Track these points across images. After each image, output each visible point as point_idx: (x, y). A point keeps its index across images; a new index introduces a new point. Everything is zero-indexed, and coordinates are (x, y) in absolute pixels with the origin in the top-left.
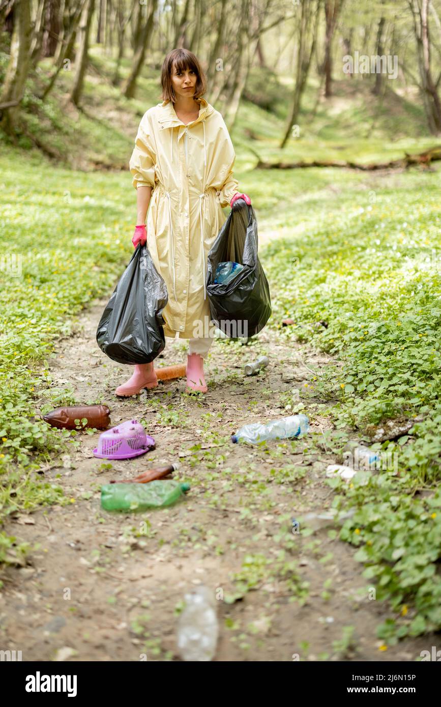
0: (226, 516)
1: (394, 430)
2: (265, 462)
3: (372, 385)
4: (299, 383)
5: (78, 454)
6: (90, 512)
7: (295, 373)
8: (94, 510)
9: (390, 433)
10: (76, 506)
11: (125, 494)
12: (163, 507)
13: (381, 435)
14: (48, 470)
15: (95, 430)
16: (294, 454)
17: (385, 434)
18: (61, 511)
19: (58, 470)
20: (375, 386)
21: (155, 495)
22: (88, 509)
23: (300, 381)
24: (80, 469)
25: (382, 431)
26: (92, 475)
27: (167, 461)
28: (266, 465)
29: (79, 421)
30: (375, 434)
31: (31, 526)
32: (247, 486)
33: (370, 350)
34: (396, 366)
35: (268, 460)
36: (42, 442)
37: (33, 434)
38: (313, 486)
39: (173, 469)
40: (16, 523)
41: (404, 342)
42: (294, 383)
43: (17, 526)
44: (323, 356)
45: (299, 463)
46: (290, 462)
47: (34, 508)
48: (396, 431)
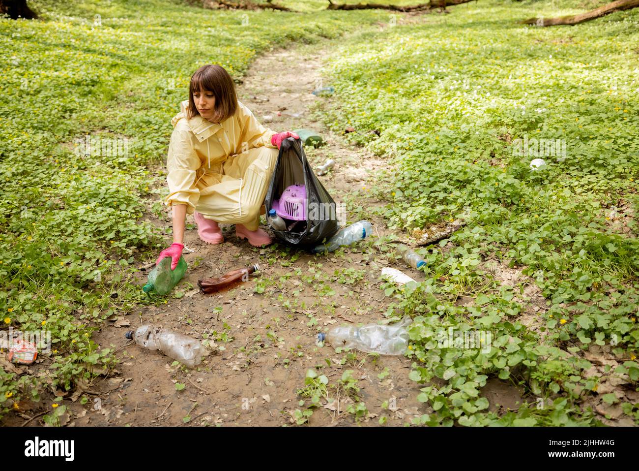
2: (330, 261)
4: (358, 183)
6: (180, 311)
7: (355, 174)
9: (433, 237)
10: (169, 306)
13: (425, 239)
16: (354, 253)
17: (429, 238)
18: (156, 311)
20: (419, 192)
23: (358, 181)
25: (426, 235)
27: (250, 258)
28: (330, 264)
30: (421, 238)
31: (127, 329)
32: (315, 287)
33: (414, 159)
34: (436, 175)
35: (332, 259)
36: (146, 242)
37: (138, 235)
38: (370, 288)
39: (254, 270)
40: (113, 326)
41: (441, 153)
42: (354, 183)
43: (113, 329)
44: (376, 159)
45: (358, 262)
46: (351, 261)
47: (131, 309)
48: (437, 235)
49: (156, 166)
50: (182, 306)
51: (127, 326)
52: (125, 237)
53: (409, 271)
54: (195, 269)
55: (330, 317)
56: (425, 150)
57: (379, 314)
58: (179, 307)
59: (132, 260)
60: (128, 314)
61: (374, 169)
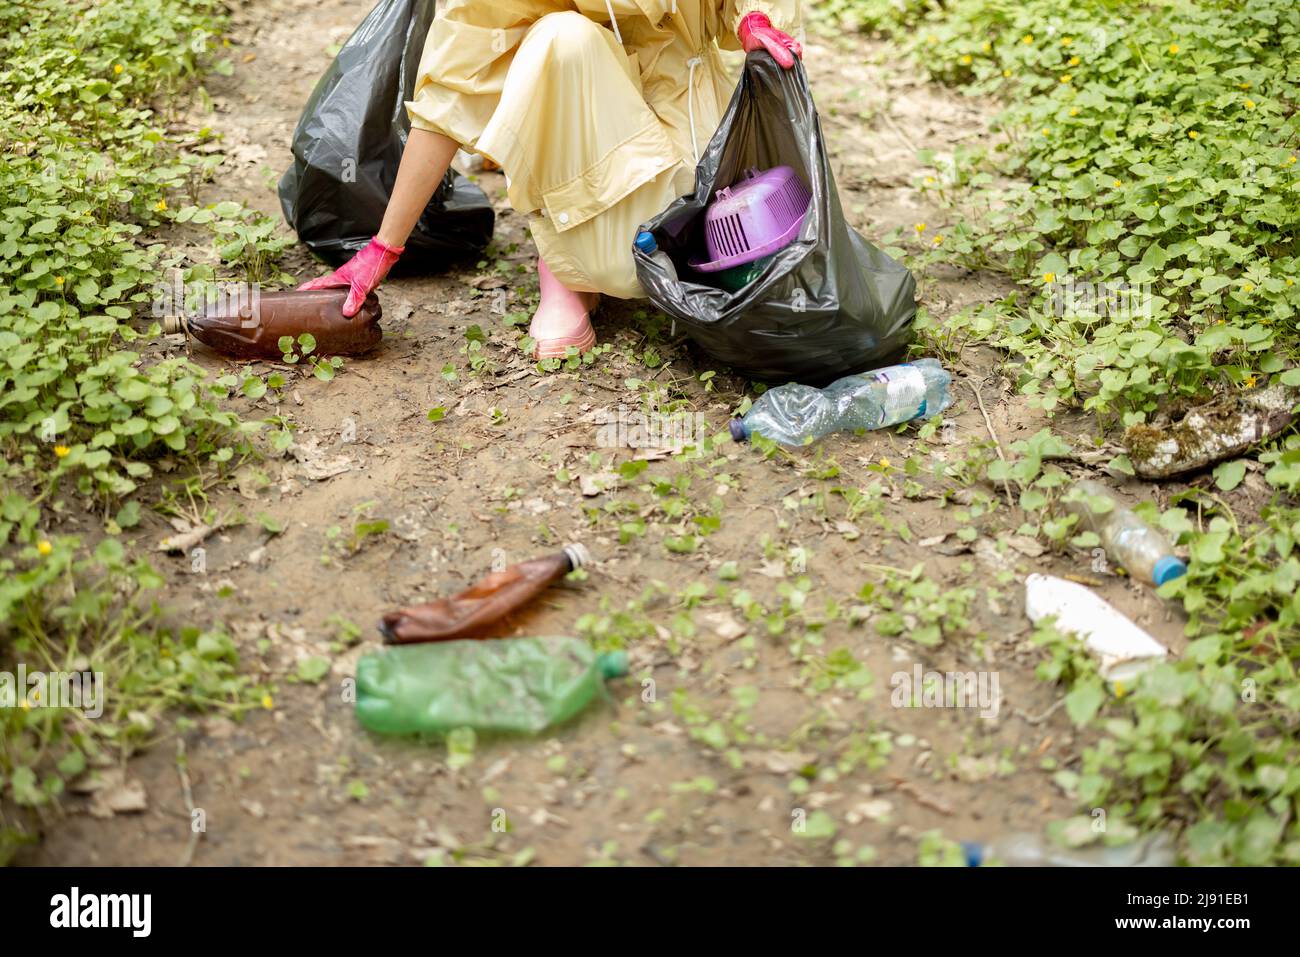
0: (744, 792)
1: (1208, 445)
2: (834, 532)
3: (1113, 255)
4: (887, 193)
5: (289, 469)
6: (323, 739)
7: (870, 152)
8: (336, 733)
9: (1196, 453)
10: (279, 716)
11: (431, 697)
12: (546, 733)
13: (1168, 459)
14: (197, 545)
15: (337, 361)
16: (915, 499)
17: (1180, 456)
18: (234, 738)
19: (225, 539)
20: (1123, 258)
21: (520, 692)
22: (316, 730)
23: (889, 187)
24: (292, 536)
25: (1171, 446)
26: (327, 566)
27: (546, 507)
28: (836, 543)
29: (291, 340)
30: (1153, 454)
31: (135, 822)
32: (795, 649)
33: (1092, 122)
34: (1184, 202)
35: (843, 526)
36: (179, 444)
37: (152, 419)
38: (990, 658)
39: (569, 566)
40: (85, 814)
41: (1187, 107)
42: (874, 194)
43: (86, 825)
44: (935, 92)
45: (935, 540)
46: (908, 535)
47: (149, 736)
48: (1211, 447)
49: (183, 101)
50: (326, 720)
51: (135, 813)
52: (106, 426)
53: (1118, 589)
54: (359, 552)
55: (866, 788)
56: (1128, 90)
57: (1039, 781)
58: (317, 722)
59: (133, 513)
60: (137, 754)
61: (932, 133)
